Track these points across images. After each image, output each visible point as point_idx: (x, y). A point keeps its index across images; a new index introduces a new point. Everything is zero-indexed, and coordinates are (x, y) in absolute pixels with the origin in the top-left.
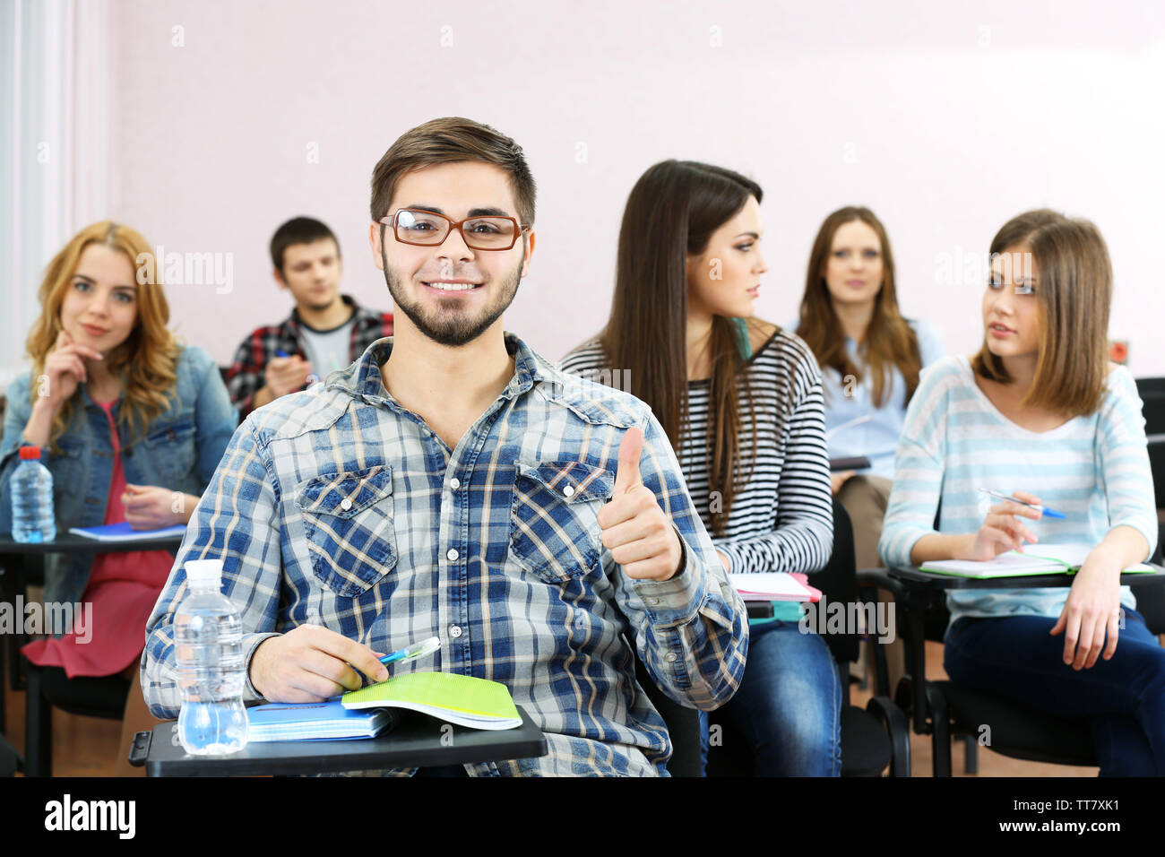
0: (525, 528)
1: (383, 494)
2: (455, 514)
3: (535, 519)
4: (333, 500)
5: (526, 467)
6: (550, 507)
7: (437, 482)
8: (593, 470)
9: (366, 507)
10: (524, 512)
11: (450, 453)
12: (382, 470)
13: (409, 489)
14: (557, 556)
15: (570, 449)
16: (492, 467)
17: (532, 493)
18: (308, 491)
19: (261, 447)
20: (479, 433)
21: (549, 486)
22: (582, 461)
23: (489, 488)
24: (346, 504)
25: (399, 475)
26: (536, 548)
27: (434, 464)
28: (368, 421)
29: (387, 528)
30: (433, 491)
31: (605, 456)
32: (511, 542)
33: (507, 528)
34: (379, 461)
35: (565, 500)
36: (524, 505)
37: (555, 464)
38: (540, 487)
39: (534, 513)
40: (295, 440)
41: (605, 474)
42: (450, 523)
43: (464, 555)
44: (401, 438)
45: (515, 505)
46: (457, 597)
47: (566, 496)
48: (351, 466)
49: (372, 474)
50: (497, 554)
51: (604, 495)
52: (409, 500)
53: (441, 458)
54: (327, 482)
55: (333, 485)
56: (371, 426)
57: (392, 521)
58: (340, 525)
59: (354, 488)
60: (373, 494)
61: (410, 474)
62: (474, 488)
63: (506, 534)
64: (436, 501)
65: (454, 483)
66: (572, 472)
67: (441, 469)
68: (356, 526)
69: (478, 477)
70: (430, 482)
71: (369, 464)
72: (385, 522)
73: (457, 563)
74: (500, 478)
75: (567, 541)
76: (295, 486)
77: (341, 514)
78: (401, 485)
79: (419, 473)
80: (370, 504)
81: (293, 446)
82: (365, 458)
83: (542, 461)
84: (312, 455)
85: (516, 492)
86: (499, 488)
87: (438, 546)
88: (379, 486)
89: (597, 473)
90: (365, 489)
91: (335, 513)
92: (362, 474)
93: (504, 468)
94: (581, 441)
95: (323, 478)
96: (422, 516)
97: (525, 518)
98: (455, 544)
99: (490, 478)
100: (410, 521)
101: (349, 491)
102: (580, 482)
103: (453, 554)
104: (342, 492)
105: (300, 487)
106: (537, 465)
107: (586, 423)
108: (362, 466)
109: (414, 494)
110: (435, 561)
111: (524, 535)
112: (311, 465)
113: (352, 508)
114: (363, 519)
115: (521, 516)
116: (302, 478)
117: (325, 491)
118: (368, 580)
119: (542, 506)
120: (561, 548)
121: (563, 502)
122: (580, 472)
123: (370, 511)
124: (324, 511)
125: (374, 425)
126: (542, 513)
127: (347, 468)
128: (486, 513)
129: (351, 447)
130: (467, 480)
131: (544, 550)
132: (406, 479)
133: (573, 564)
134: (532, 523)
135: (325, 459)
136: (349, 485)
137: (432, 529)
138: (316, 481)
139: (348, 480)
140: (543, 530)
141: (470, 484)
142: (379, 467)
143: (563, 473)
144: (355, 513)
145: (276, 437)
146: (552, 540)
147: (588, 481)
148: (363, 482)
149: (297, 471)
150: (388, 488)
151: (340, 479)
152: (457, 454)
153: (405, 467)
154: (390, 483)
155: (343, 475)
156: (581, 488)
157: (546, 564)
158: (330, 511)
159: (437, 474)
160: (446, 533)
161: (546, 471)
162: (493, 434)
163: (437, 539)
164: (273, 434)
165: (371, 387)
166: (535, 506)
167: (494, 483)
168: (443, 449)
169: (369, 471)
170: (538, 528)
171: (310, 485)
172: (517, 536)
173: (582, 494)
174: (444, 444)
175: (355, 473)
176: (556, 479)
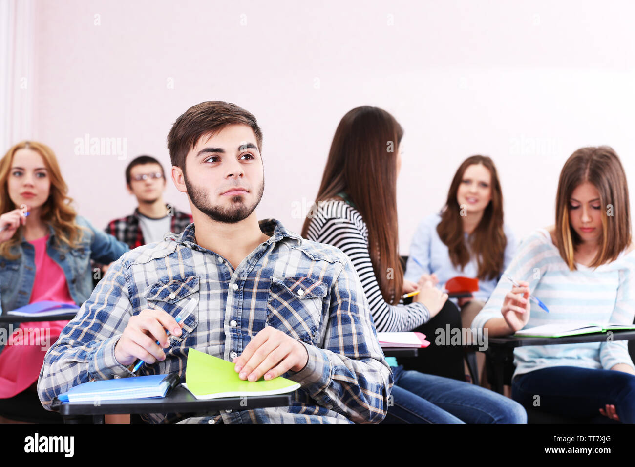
0: (275, 312)
1: (193, 290)
2: (235, 302)
3: (281, 307)
4: (165, 294)
5: (275, 279)
6: (290, 301)
7: (225, 286)
8: (315, 282)
10: (275, 303)
11: (234, 270)
12: (194, 279)
13: (209, 289)
14: (294, 328)
15: (302, 271)
16: (257, 279)
17: (280, 293)
18: (152, 290)
19: (125, 268)
20: (251, 262)
21: (290, 290)
22: (309, 277)
23: (255, 290)
24: (173, 296)
25: (203, 281)
26: (282, 323)
27: (224, 278)
28: (186, 255)
30: (223, 291)
31: (322, 275)
32: (267, 320)
33: (265, 312)
34: (193, 274)
36: (275, 299)
37: (293, 278)
38: (284, 290)
39: (281, 304)
40: (146, 265)
41: (322, 284)
42: (232, 307)
43: (239, 325)
44: (205, 263)
45: (269, 300)
47: (299, 295)
48: (177, 277)
49: (188, 281)
50: (259, 326)
51: (321, 295)
52: (209, 295)
53: (228, 274)
54: (163, 285)
55: (166, 286)
56: (189, 258)
57: (198, 305)
58: (168, 307)
59: (178, 288)
60: (187, 291)
61: (210, 281)
62: (246, 290)
63: (264, 316)
64: (224, 296)
65: (235, 287)
66: (303, 283)
67: (227, 280)
68: (177, 307)
69: (249, 284)
70: (221, 286)
71: (187, 275)
73: (235, 328)
74: (261, 285)
75: (300, 319)
76: (145, 288)
77: (169, 301)
78: (205, 287)
79: (215, 281)
80: (185, 296)
81: (145, 268)
82: (185, 272)
83: (286, 277)
84: (155, 273)
85: (271, 293)
86: (260, 291)
87: (224, 319)
88: (192, 286)
89: (318, 283)
90: (184, 288)
91: (165, 300)
92: (183, 281)
93: (264, 280)
94: (309, 268)
95: (160, 283)
96: (216, 303)
97: (275, 307)
98: (234, 318)
99: (256, 285)
100: (208, 305)
101: (174, 290)
102: (308, 287)
103: (234, 324)
104: (170, 290)
105: (148, 288)
106: (283, 278)
107: (312, 260)
108: (183, 277)
109: (211, 292)
110: (222, 326)
111: (275, 316)
112: (154, 276)
113: (175, 298)
114: (181, 304)
115: (273, 306)
116: (149, 284)
117: (160, 289)
119: (286, 300)
120: (297, 324)
121: (298, 298)
122: (308, 283)
123: (185, 300)
124: (160, 299)
125: (191, 257)
126: (286, 304)
127: (174, 278)
128: (253, 302)
129: (177, 266)
130: (242, 285)
131: (286, 324)
132: (208, 284)
133: (304, 333)
134: (279, 309)
135: (162, 274)
136: (175, 287)
137: (221, 309)
138: (156, 285)
139: (175, 284)
140: (286, 313)
141: (244, 288)
142: (193, 277)
143: (298, 283)
144: (177, 301)
145: (135, 263)
146: (291, 319)
147: (312, 287)
148: (183, 285)
150: (196, 288)
151: (170, 283)
152: (238, 271)
153: (207, 277)
154: (198, 285)
155: (172, 281)
156: (308, 291)
157: (288, 332)
158: (163, 299)
159: (225, 282)
160: (229, 312)
161: (288, 282)
162: (259, 263)
163: (224, 314)
164: (133, 262)
166: (281, 300)
167: (258, 288)
168: (230, 269)
169: (186, 279)
170: (283, 312)
171: (153, 287)
172: (271, 316)
173: (309, 294)
174: (231, 266)
175: (179, 280)
176: (294, 286)
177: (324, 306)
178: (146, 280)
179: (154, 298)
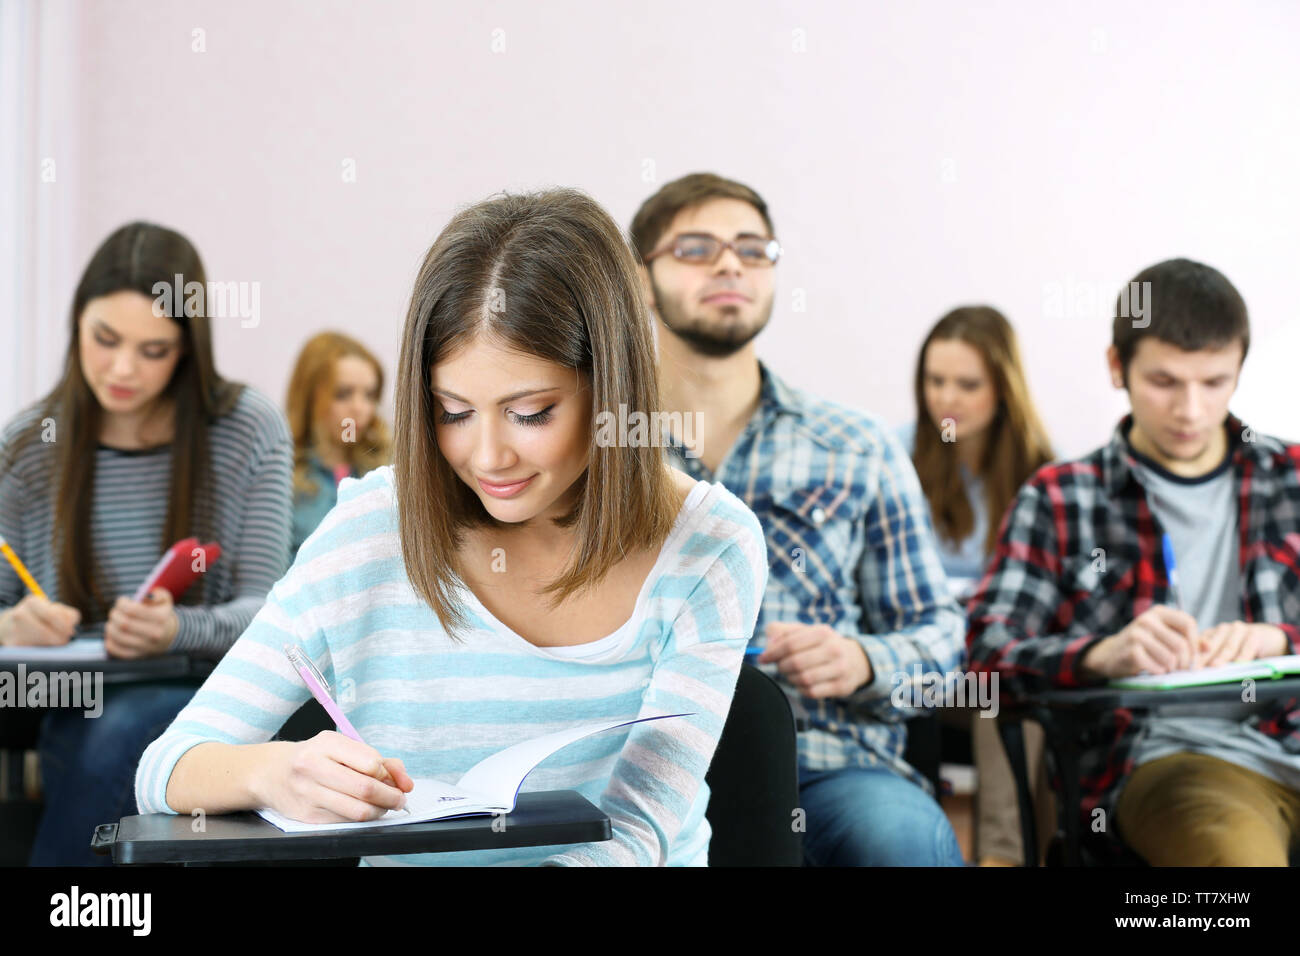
0: (781, 552)
3: (789, 543)
5: (780, 497)
6: (803, 531)
8: (839, 494)
10: (780, 538)
14: (809, 576)
15: (818, 476)
21: (800, 512)
22: (829, 485)
31: (848, 479)
35: (815, 524)
37: (805, 490)
38: (793, 513)
39: (788, 538)
47: (816, 521)
66: (820, 497)
75: (818, 562)
83: (793, 488)
85: (772, 519)
89: (842, 496)
94: (827, 467)
97: (781, 543)
102: (828, 506)
106: (789, 493)
107: (828, 450)
111: (780, 559)
115: (777, 541)
119: (795, 531)
120: (812, 569)
121: (813, 527)
122: (827, 498)
126: (795, 537)
131: (796, 571)
143: (812, 499)
147: (835, 504)
156: (829, 512)
157: (800, 585)
161: (798, 497)
166: (789, 531)
173: (831, 517)
176: (807, 505)
177: (854, 531)
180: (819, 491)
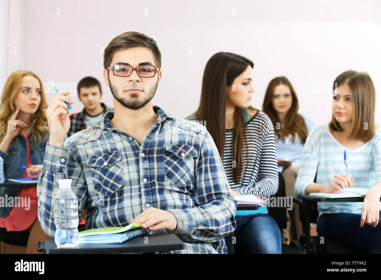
0: (170, 169)
1: (118, 160)
2: (144, 166)
3: (173, 165)
4: (101, 163)
5: (168, 148)
6: (177, 161)
7: (137, 155)
8: (190, 147)
9: (113, 164)
10: (169, 163)
11: (140, 144)
12: (117, 152)
13: (127, 158)
14: (182, 177)
15: (182, 139)
16: (156, 148)
17: (171, 156)
18: (91, 160)
19: (72, 147)
21: (176, 154)
22: (186, 144)
23: (155, 156)
24: (106, 164)
25: (123, 153)
26: (174, 175)
27: (135, 148)
28: (109, 137)
29: (121, 172)
30: (136, 158)
31: (193, 142)
32: (166, 174)
33: (164, 169)
34: (116, 149)
35: (182, 158)
36: (168, 161)
37: (177, 145)
38: (173, 154)
39: (172, 163)
40: (85, 144)
41: (194, 149)
42: (143, 169)
43: (149, 180)
45: (165, 161)
46: (148, 193)
47: (182, 157)
48: (106, 151)
49: (114, 153)
50: (161, 178)
51: (195, 156)
52: (127, 162)
53: (137, 147)
54: (98, 157)
55: (100, 158)
56: (111, 138)
57: (122, 170)
58: (104, 171)
59: (108, 159)
60: (115, 160)
61: (127, 153)
62: (150, 156)
63: (164, 172)
64: (137, 162)
65: (143, 155)
66: (183, 148)
67: (137, 150)
68: (109, 171)
69: (151, 152)
70: (134, 155)
71: (112, 150)
72: (120, 170)
73: (147, 183)
74: (159, 152)
75: (184, 172)
76: (86, 159)
77: (104, 167)
78: (124, 156)
79: (130, 152)
80: (114, 163)
81: (85, 146)
82: (111, 149)
83: (173, 145)
84: (92, 149)
85: (165, 157)
86: (159, 155)
87: (140, 178)
88: (117, 157)
89: (192, 148)
90: (112, 159)
91: (102, 167)
92: (110, 154)
93: (160, 148)
95: (96, 155)
96: (133, 167)
98: (146, 177)
99: (155, 152)
100: (129, 169)
101: (106, 160)
102: (187, 151)
103: (145, 180)
104: (104, 160)
105: (88, 159)
106: (171, 146)
108: (110, 151)
109: (129, 159)
111: (170, 171)
112: (91, 152)
113: (107, 165)
114: (112, 169)
115: (168, 165)
116: (89, 156)
117: (98, 160)
118: (114, 190)
119: (175, 160)
120: (183, 175)
121: (182, 159)
122: (186, 148)
123: (114, 166)
124: (98, 166)
125: (112, 138)
126: (175, 163)
127: (104, 152)
128: (155, 165)
129: (105, 145)
130: (147, 153)
131: (177, 176)
132: (126, 154)
133: (187, 180)
134: (172, 167)
135: (96, 150)
136: (106, 158)
137: (137, 171)
138: (94, 157)
139: (105, 156)
141: (148, 155)
142: (116, 151)
143: (180, 149)
144: (109, 167)
145: (78, 144)
146: (179, 172)
147: (189, 151)
148: (111, 156)
149: (87, 154)
150: (120, 158)
151: (102, 156)
152: (143, 144)
153: (125, 151)
154: (120, 156)
155: (103, 154)
156: (187, 153)
157: (179, 181)
158: (100, 166)
159: (137, 152)
160: (142, 173)
161: (175, 148)
163: (139, 175)
165: (109, 126)
166: (172, 161)
167: (157, 154)
168: (137, 144)
169: (112, 153)
170: (174, 169)
171: (92, 158)
172: (168, 172)
173: (188, 156)
174: (138, 142)
175: (107, 153)
176: (178, 151)
178: (86, 154)
179: (94, 165)
180: (183, 146)
